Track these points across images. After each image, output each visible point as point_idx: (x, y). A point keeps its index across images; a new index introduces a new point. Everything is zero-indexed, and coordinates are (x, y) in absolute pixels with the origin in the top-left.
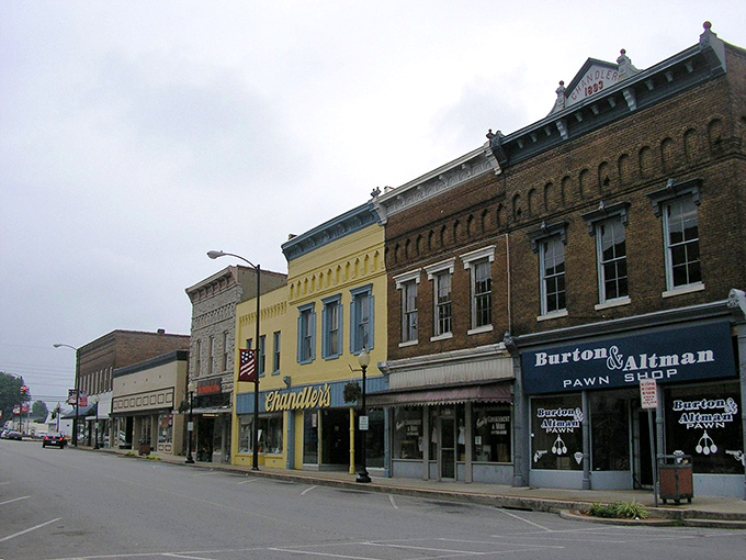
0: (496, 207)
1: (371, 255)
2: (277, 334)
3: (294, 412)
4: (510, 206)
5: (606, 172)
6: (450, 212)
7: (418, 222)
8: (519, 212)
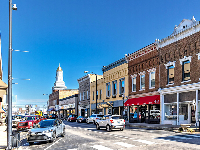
0: (157, 58)
1: (125, 71)
2: (100, 90)
3: (105, 108)
4: (160, 58)
5: (186, 49)
6: (145, 60)
7: (136, 62)
8: (163, 59)
